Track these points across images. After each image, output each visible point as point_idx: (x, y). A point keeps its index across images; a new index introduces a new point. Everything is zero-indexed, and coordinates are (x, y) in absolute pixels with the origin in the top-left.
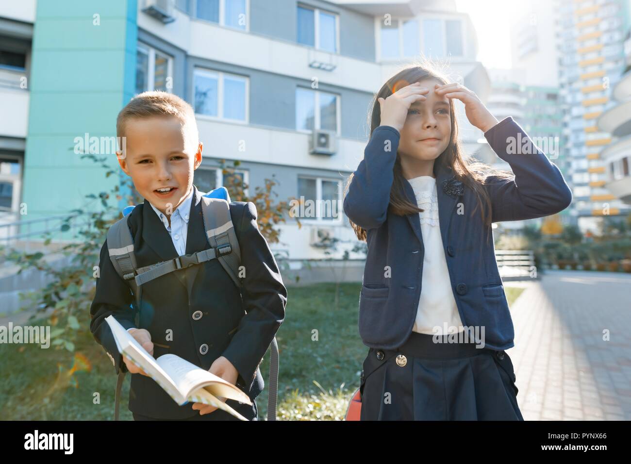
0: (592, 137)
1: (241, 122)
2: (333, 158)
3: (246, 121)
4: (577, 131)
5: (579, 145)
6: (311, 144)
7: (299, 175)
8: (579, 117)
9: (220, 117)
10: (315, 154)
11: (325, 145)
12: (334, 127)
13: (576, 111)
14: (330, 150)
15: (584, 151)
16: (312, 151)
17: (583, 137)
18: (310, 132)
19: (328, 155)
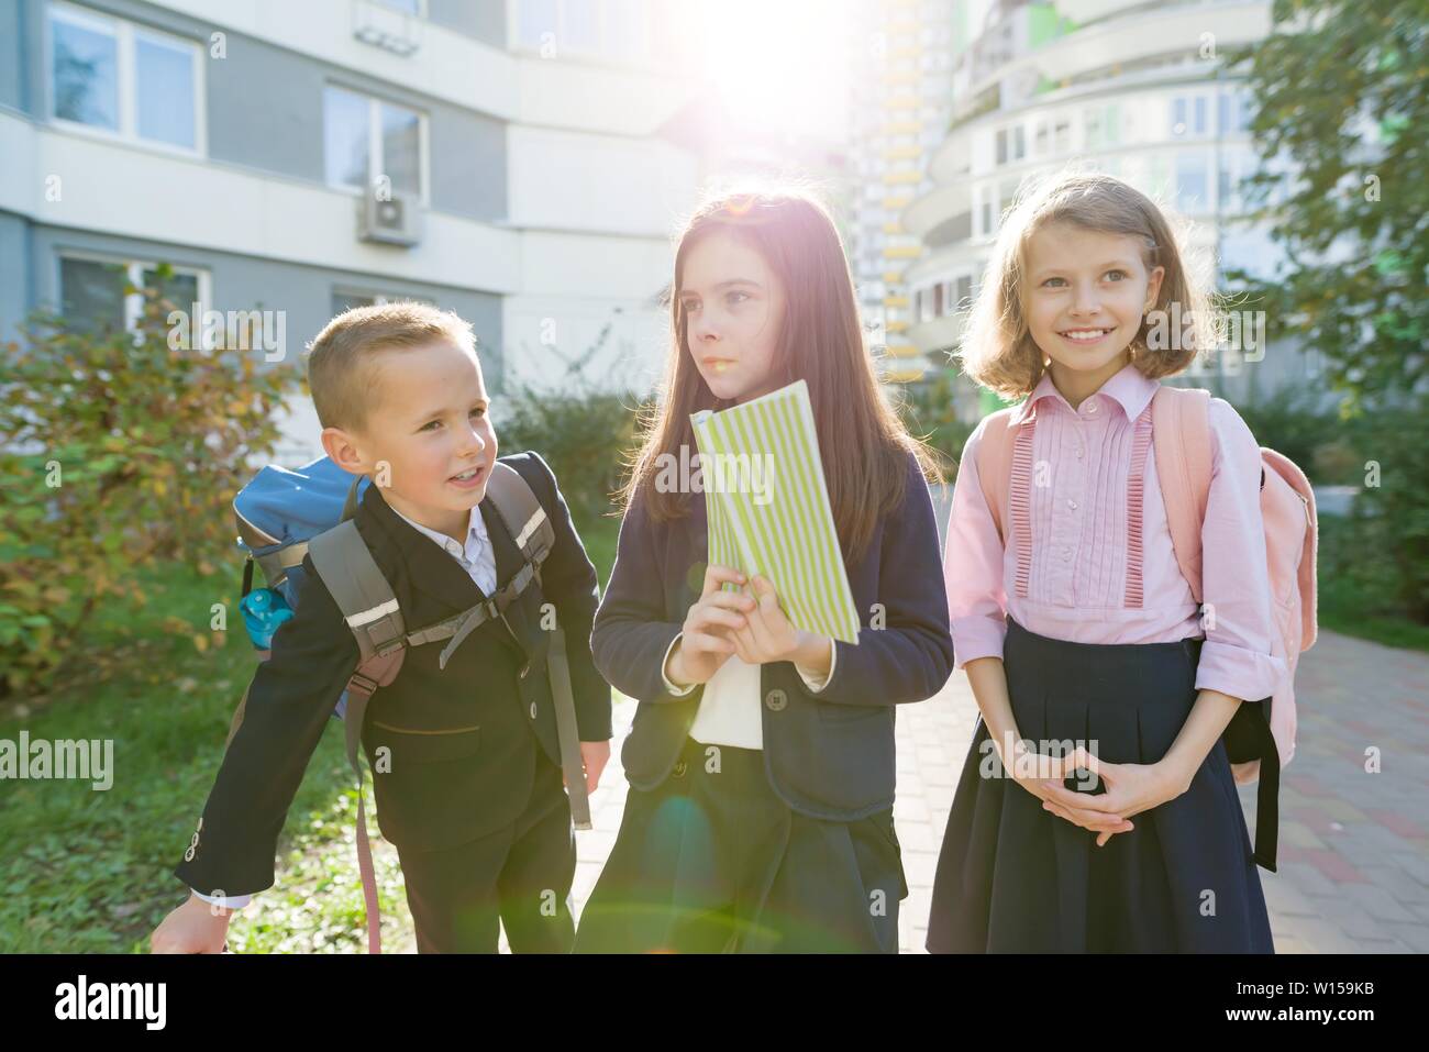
0: (893, 242)
1: (185, 153)
2: (412, 252)
3: (201, 152)
4: (872, 230)
5: (873, 255)
6: (362, 218)
7: (335, 287)
8: (876, 204)
9: (129, 133)
10: (371, 241)
11: (395, 223)
12: (415, 186)
13: (872, 192)
14: (407, 233)
15: (881, 265)
16: (364, 234)
17: (880, 242)
18: (357, 191)
19: (402, 246)
